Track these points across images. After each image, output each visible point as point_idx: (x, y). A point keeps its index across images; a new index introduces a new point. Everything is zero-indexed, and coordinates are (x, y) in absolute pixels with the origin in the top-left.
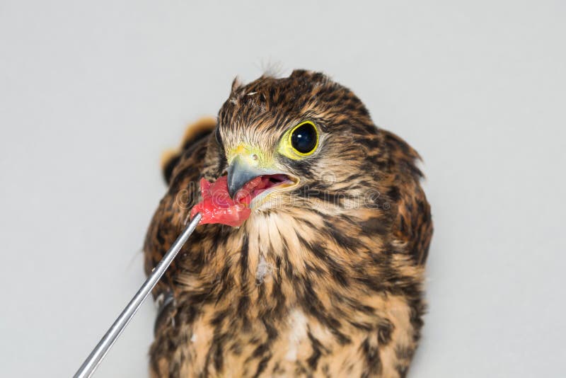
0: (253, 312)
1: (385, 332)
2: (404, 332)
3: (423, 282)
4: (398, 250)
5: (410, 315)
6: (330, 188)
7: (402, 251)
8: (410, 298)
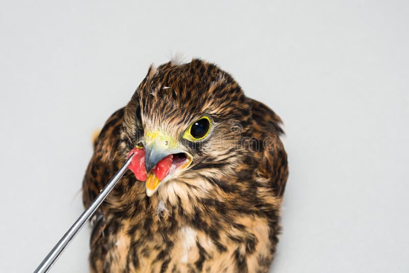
0: (155, 228)
1: (251, 244)
2: (265, 246)
3: (280, 209)
4: (263, 185)
5: (269, 233)
6: (215, 160)
7: (265, 185)
8: (270, 220)
